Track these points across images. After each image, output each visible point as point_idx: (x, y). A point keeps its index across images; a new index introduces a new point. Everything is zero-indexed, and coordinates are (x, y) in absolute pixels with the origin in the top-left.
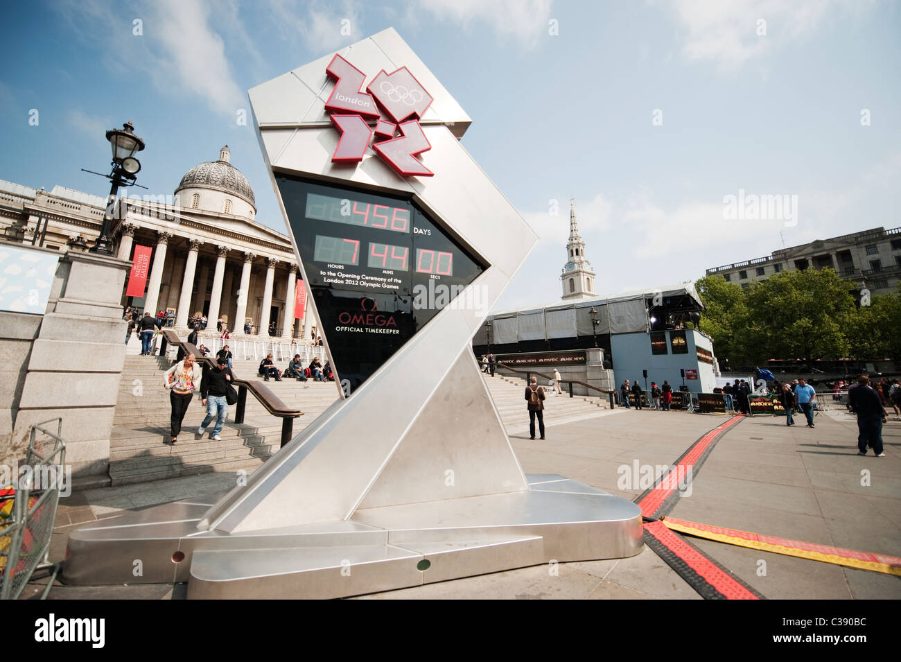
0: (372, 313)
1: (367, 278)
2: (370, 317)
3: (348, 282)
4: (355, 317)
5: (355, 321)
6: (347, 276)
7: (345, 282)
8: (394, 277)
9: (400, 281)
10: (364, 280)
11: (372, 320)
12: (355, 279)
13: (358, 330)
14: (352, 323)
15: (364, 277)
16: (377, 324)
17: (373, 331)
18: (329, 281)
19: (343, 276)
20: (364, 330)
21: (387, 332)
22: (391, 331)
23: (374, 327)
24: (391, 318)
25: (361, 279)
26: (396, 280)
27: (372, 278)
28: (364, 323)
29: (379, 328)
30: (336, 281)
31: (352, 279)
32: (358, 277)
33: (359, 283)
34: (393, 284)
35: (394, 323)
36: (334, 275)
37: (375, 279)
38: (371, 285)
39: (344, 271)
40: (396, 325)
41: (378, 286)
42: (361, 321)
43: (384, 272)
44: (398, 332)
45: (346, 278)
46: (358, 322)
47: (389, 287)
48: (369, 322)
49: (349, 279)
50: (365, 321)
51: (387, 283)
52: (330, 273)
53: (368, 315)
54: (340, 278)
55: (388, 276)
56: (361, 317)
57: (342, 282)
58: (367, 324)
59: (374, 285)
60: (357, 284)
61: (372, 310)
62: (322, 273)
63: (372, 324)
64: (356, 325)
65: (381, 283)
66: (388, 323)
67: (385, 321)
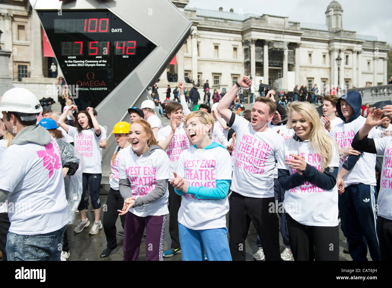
0: (93, 80)
1: (88, 62)
2: (92, 82)
3: (79, 65)
4: (84, 82)
5: (84, 85)
6: (78, 62)
7: (77, 65)
8: (102, 59)
9: (106, 62)
10: (87, 63)
11: (93, 83)
12: (82, 63)
13: (86, 89)
14: (83, 86)
15: (86, 61)
16: (96, 85)
17: (93, 89)
18: (70, 65)
19: (76, 62)
20: (89, 89)
21: (101, 90)
22: (103, 88)
23: (94, 87)
24: (103, 82)
25: (85, 63)
26: (104, 61)
27: (91, 62)
28: (89, 85)
29: (97, 87)
30: (73, 65)
31: (81, 63)
32: (83, 62)
33: (84, 65)
34: (102, 63)
35: (104, 84)
36: (72, 62)
37: (92, 61)
38: (90, 65)
39: (76, 60)
40: (105, 85)
41: (94, 65)
42: (87, 85)
43: (97, 57)
44: (106, 89)
45: (77, 63)
46: (86, 85)
47: (100, 65)
48: (92, 85)
49: (79, 63)
50: (89, 84)
51: (99, 63)
52: (69, 61)
53: (90, 81)
54: (75, 64)
55: (99, 59)
56: (87, 83)
57: (76, 65)
58: (91, 86)
59: (92, 65)
60: (83, 66)
61: (92, 78)
62: (66, 62)
63: (93, 86)
64: (85, 87)
65: (95, 63)
66: (102, 84)
67: (99, 84)
